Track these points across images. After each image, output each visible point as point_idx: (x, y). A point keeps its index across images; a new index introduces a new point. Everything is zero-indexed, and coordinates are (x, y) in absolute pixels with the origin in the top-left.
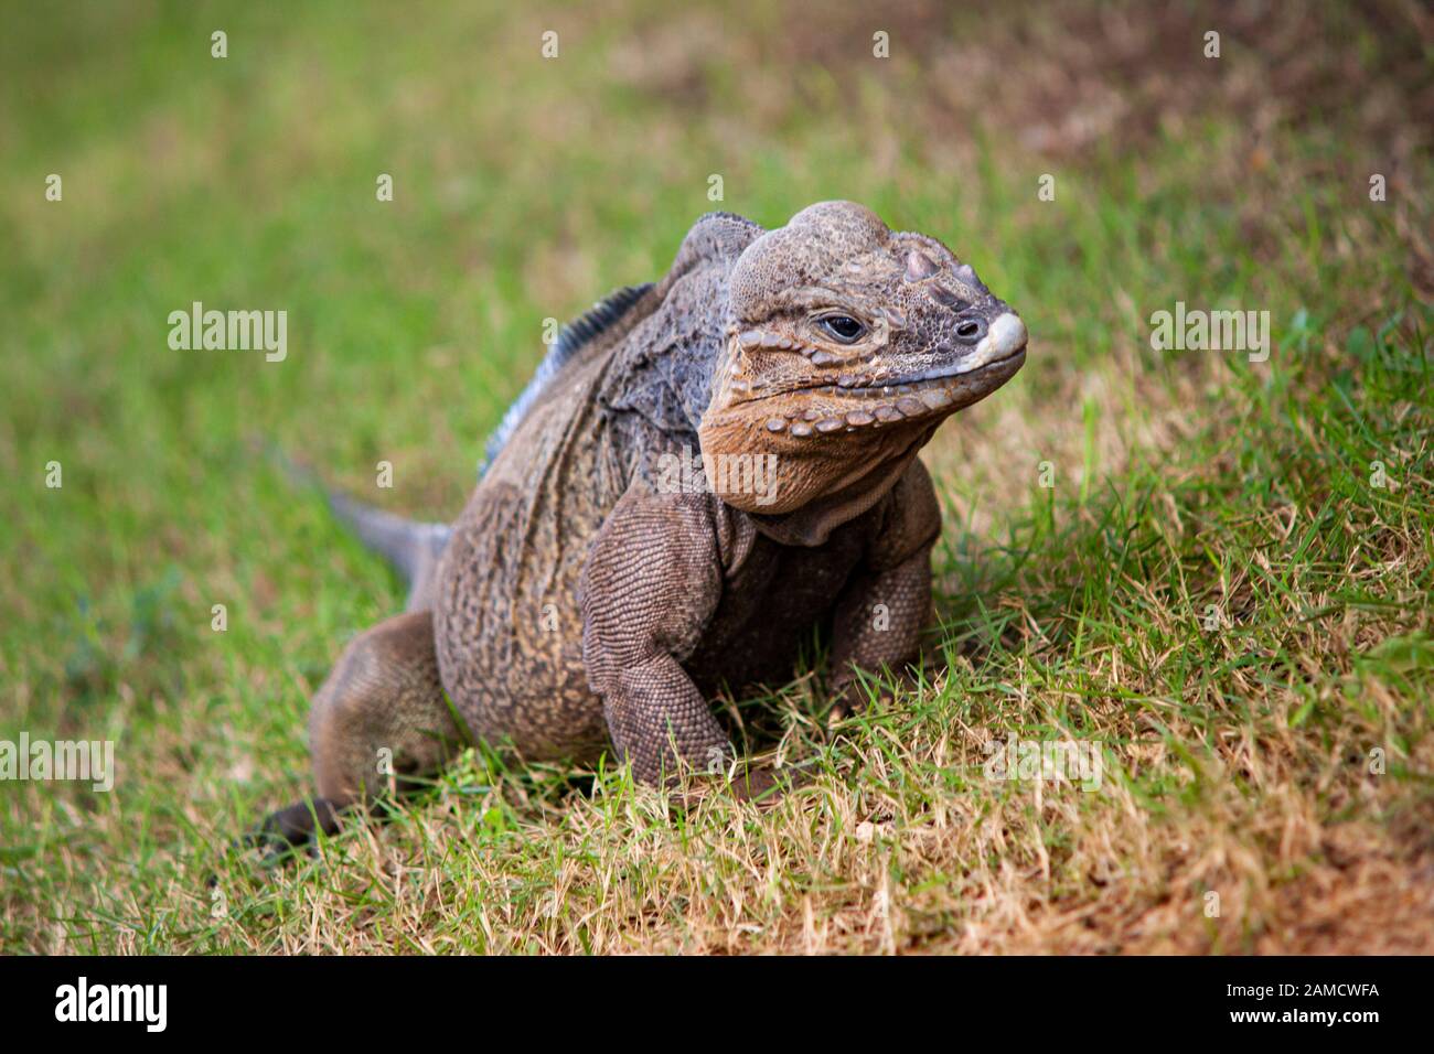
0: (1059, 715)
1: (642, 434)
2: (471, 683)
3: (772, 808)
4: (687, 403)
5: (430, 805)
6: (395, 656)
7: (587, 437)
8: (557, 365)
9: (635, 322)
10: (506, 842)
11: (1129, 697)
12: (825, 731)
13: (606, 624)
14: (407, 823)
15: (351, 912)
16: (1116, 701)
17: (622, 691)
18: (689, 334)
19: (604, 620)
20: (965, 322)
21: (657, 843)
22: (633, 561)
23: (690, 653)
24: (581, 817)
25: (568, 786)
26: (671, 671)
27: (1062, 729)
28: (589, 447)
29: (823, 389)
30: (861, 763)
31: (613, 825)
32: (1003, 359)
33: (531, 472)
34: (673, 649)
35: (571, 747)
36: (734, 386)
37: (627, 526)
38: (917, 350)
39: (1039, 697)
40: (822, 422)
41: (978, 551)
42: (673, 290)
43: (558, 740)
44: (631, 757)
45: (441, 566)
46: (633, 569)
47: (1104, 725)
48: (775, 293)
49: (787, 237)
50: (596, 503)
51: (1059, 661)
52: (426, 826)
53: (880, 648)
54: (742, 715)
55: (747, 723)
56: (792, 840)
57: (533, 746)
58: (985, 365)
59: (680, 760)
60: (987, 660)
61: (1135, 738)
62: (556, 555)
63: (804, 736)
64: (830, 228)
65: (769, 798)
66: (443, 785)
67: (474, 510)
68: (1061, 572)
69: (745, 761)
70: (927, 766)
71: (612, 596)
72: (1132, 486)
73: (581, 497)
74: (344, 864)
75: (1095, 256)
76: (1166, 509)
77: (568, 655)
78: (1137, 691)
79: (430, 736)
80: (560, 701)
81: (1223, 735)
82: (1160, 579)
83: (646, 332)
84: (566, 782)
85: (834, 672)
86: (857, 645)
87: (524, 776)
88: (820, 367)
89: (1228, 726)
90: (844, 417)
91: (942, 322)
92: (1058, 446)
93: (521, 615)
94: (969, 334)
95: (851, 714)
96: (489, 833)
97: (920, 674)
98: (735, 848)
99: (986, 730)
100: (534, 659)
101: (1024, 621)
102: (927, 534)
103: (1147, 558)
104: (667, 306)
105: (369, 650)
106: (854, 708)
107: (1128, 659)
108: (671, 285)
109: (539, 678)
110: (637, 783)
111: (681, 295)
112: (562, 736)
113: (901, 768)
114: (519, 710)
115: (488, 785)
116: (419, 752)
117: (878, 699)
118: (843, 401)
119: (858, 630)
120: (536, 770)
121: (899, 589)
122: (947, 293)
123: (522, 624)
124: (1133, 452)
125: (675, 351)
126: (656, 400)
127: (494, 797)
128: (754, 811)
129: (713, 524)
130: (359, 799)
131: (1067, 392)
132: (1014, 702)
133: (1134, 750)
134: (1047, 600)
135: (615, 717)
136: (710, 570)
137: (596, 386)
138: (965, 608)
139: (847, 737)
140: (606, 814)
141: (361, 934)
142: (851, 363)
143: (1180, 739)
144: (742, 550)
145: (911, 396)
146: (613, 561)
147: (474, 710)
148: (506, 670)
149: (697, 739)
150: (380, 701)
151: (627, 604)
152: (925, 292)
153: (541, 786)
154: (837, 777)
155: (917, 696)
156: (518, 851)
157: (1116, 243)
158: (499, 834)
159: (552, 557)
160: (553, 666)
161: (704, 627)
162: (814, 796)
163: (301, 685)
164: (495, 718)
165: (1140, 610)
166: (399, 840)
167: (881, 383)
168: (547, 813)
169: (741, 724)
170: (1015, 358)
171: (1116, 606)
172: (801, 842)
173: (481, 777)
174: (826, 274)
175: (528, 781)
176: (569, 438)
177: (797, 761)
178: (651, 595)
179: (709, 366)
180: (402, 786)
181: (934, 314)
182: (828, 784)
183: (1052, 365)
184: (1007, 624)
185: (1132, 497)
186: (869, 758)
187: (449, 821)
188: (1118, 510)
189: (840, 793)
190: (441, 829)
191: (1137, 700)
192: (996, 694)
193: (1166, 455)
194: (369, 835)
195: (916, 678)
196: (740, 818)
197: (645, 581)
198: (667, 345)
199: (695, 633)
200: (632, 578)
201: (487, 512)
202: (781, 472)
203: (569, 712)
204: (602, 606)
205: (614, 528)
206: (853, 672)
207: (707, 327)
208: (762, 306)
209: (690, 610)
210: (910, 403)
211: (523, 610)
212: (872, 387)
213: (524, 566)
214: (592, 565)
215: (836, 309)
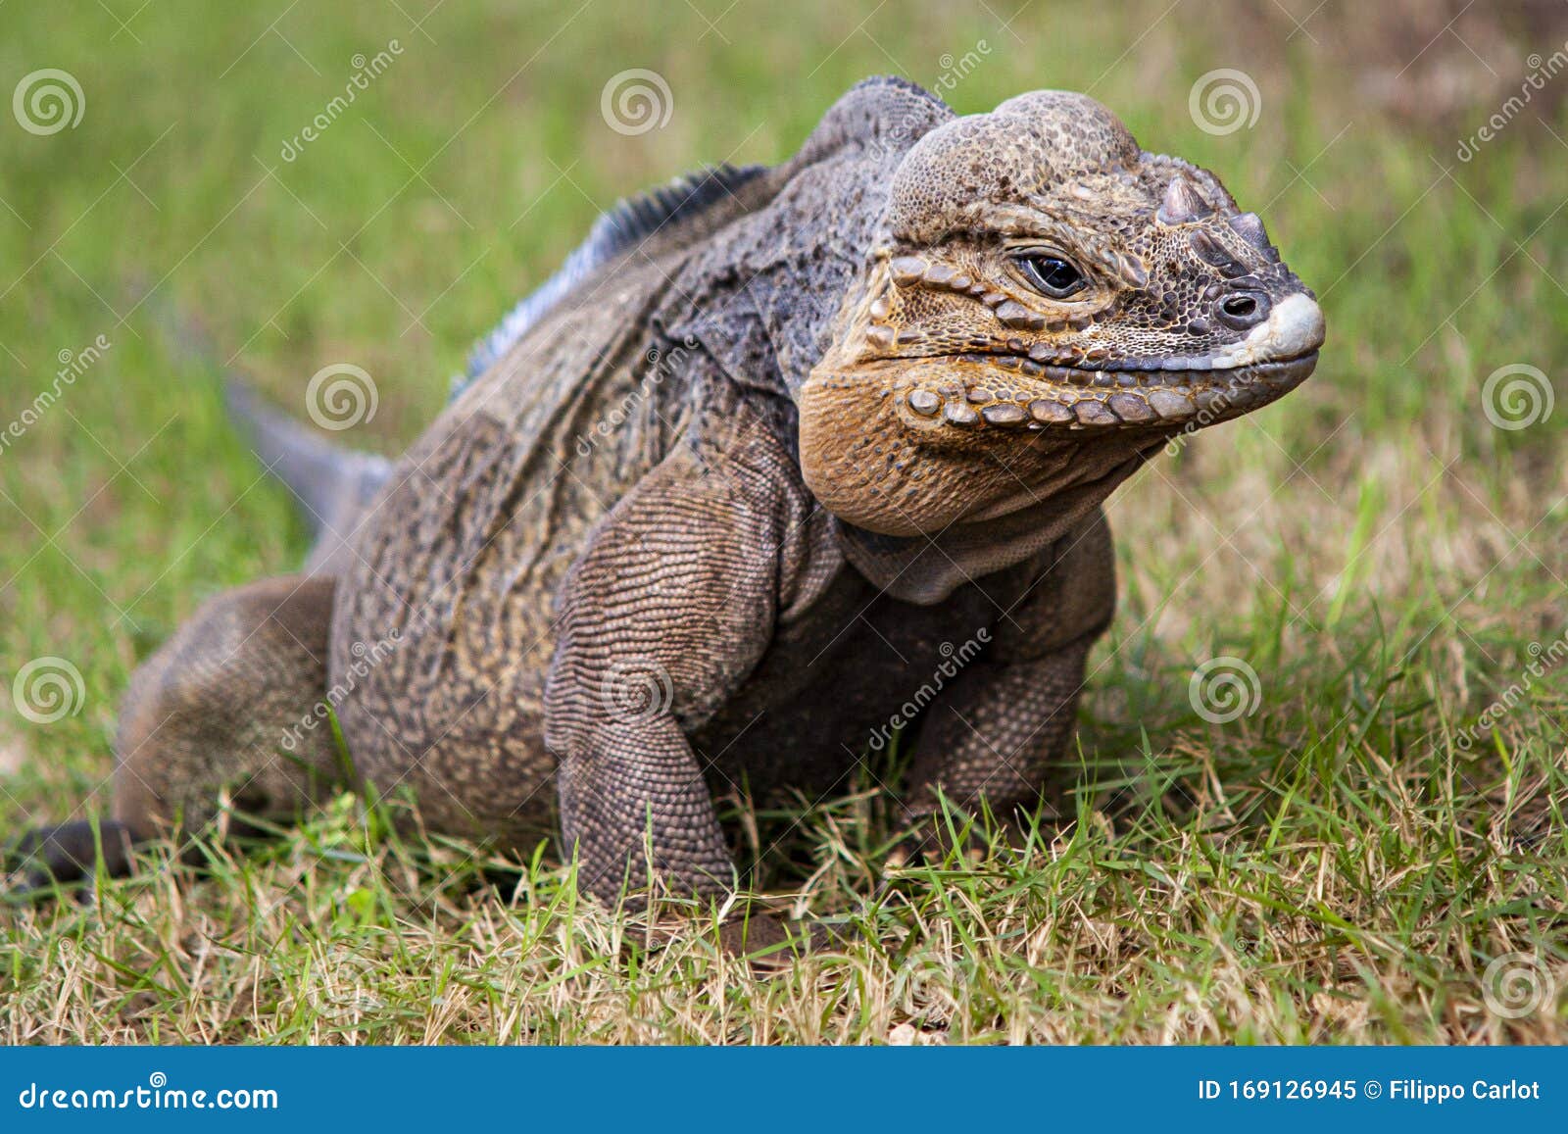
0: (1224, 927)
1: (703, 383)
2: (371, 697)
3: (773, 974)
4: (785, 350)
5: (273, 864)
6: (269, 636)
7: (624, 374)
8: (600, 258)
9: (729, 219)
10: (372, 941)
11: (1332, 921)
12: (878, 879)
13: (590, 651)
14: (233, 884)
15: (120, 996)
16: (1314, 927)
17: (590, 756)
18: (809, 250)
19: (587, 646)
20: (1238, 295)
21: (593, 989)
22: (650, 567)
23: (704, 721)
24: (491, 928)
25: (481, 879)
26: (669, 741)
27: (1224, 949)
28: (624, 389)
29: (1004, 359)
30: (918, 937)
31: (533, 949)
32: (1284, 360)
33: (529, 408)
34: (680, 710)
35: (497, 824)
36: (871, 331)
37: (651, 513)
38: (1158, 324)
39: (1201, 896)
40: (993, 407)
41: (1160, 664)
42: (794, 182)
43: (482, 809)
44: (581, 856)
45: (366, 517)
46: (646, 579)
47: (1287, 957)
48: (960, 205)
49: (992, 126)
50: (616, 473)
51: (1241, 850)
52: (260, 893)
53: (983, 775)
54: (761, 831)
55: (765, 844)
56: (791, 1028)
57: (443, 810)
58: (1254, 364)
59: (653, 875)
60: (1136, 825)
61: (1328, 985)
62: (543, 536)
63: (844, 881)
64: (1056, 127)
65: (771, 957)
66: (297, 840)
68: (1275, 721)
69: (749, 896)
70: (1015, 961)
71: (607, 612)
72: (1408, 617)
73: (599, 461)
74: (126, 922)
75: (1427, 275)
76: (1449, 664)
77: (522, 687)
78: (1348, 919)
79: (294, 764)
80: (496, 752)
81: (1459, 1008)
82: (1418, 762)
83: (742, 236)
84: (479, 874)
85: (909, 795)
86: (952, 763)
87: (419, 852)
88: (1008, 325)
89: (1470, 998)
90: (1028, 407)
91: (1203, 289)
92: (1313, 536)
93: (467, 614)
94: (1239, 314)
95: (919, 862)
96: (350, 923)
97: (1034, 824)
98: (705, 1020)
99: (1112, 927)
100: (471, 683)
101: (1205, 780)
102: (1090, 622)
103: (1406, 728)
104: (782, 204)
105: (232, 618)
106: (926, 854)
107: (1345, 870)
108: (793, 174)
109: (472, 712)
110: (584, 896)
111: (807, 191)
112: (488, 806)
113: (975, 954)
114: (433, 754)
115: (365, 852)
116: (273, 784)
117: (964, 849)
118: (1030, 382)
119: (958, 743)
120: (439, 845)
121: (1031, 695)
122: (1219, 248)
123: (466, 629)
124: (1418, 570)
125: (783, 272)
126: (736, 338)
127: (368, 872)
128: (746, 973)
129: (778, 536)
130: (169, 832)
131: (1343, 465)
132: (1162, 895)
133: (1323, 1003)
134: (1246, 759)
135: (573, 791)
136: (759, 606)
137: (653, 303)
138: (1121, 744)
139: (907, 895)
140: (528, 931)
141: (127, 1030)
142: (1054, 327)
143: (1394, 1000)
144: (813, 585)
145: (1134, 391)
146: (620, 561)
147: (367, 738)
148: (426, 690)
149: (685, 849)
150: (232, 696)
151: (627, 628)
152: (1186, 240)
153: (442, 871)
154: (879, 950)
155: (1021, 856)
156: (385, 958)
157: (1464, 260)
158: (363, 926)
159: (536, 539)
160: (497, 698)
161: (733, 687)
162: (839, 970)
163: (123, 650)
164: (396, 757)
165: (1378, 800)
166: (216, 907)
167: (1093, 364)
168: (441, 912)
169: (755, 842)
170: (1301, 362)
171: (1343, 787)
172: (804, 1033)
173: (356, 839)
174: (1039, 192)
175: (424, 860)
176: (598, 372)
177: (827, 914)
178: (665, 623)
179: (830, 301)
180: (237, 828)
181: (1194, 275)
182: (862, 956)
183: (1328, 419)
184: (1178, 780)
185: (1402, 634)
186: (932, 931)
187: (296, 895)
188: (1377, 649)
189: (877, 972)
190: (280, 902)
191: (1344, 930)
192: (1139, 877)
193: (1467, 584)
194: (173, 888)
195: (1027, 828)
196: (723, 978)
197: (659, 600)
198: (772, 260)
199: (718, 693)
200: (642, 591)
201: (451, 452)
202: (915, 474)
203: (507, 772)
204: (589, 624)
205: (631, 512)
206: (936, 802)
207: (840, 243)
208: (936, 221)
209: (717, 657)
210: (1134, 402)
211: (473, 607)
212: (1079, 368)
213: (490, 543)
214: (587, 561)
215: (1048, 242)
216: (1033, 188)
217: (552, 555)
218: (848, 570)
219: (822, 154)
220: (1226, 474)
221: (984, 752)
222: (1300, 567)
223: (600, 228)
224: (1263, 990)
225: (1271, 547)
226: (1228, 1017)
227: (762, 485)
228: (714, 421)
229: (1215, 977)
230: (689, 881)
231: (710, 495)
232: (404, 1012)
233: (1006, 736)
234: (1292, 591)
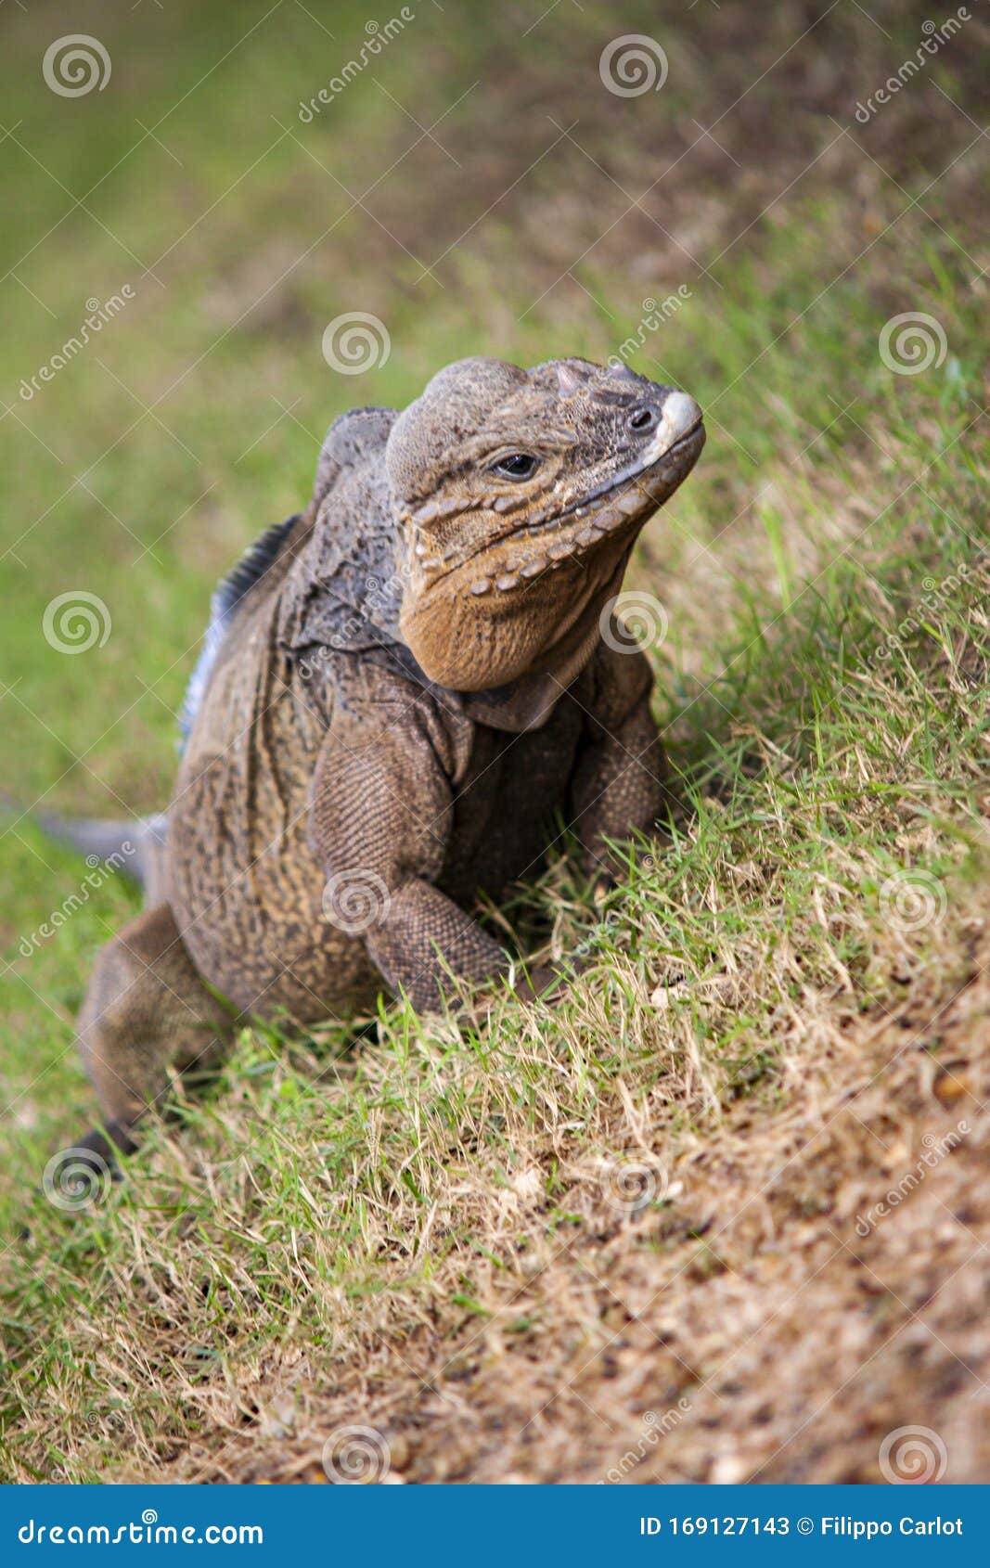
0: (819, 827)
2: (228, 964)
3: (562, 1001)
5: (222, 1097)
7: (279, 686)
8: (226, 623)
9: (291, 559)
10: (307, 1110)
11: (883, 790)
12: (595, 911)
14: (204, 1121)
15: (172, 1225)
16: (874, 799)
18: (355, 546)
20: (636, 413)
21: (457, 1069)
22: (357, 794)
23: (439, 871)
24: (375, 1065)
25: (353, 1038)
26: (424, 894)
27: (827, 841)
28: (284, 695)
29: (516, 536)
30: (638, 932)
31: (407, 1064)
32: (686, 437)
33: (233, 738)
34: (421, 872)
35: (346, 999)
36: (425, 565)
37: (340, 761)
38: (597, 460)
39: (796, 816)
40: (525, 568)
41: (697, 689)
42: (321, 512)
43: (332, 996)
45: (167, 856)
46: (358, 803)
47: (867, 825)
48: (437, 457)
49: (429, 402)
50: (305, 748)
51: (806, 775)
52: (223, 1118)
53: (626, 813)
54: (508, 918)
55: (514, 925)
56: (590, 1027)
57: (309, 1009)
58: (669, 450)
59: (457, 980)
60: (734, 794)
61: (902, 829)
62: (282, 811)
63: (575, 922)
64: (468, 382)
65: (555, 991)
66: (229, 1074)
67: (183, 791)
68: (785, 687)
69: (522, 962)
70: (704, 915)
71: (345, 835)
72: (832, 581)
73: (291, 747)
74: (151, 1179)
75: (735, 367)
76: (872, 595)
78: (893, 783)
79: (203, 1029)
80: (322, 957)
81: (987, 800)
82: (885, 665)
83: (306, 563)
84: (351, 1035)
86: (603, 817)
87: (307, 1041)
88: (506, 513)
90: (546, 556)
91: (613, 423)
92: (748, 562)
93: (261, 882)
94: (644, 425)
95: (614, 886)
96: (288, 1107)
97: (672, 827)
98: (535, 1051)
99: (752, 864)
100: (285, 923)
101: (762, 745)
102: (642, 686)
105: (118, 961)
106: (616, 879)
107: (873, 753)
108: (318, 509)
109: (295, 940)
111: (332, 513)
112: (335, 991)
113: (677, 924)
114: (284, 978)
115: (275, 1060)
116: (197, 1047)
117: (638, 864)
118: (539, 540)
119: (600, 802)
120: (318, 1031)
121: (629, 749)
122: (610, 393)
123: (265, 892)
124: (823, 548)
125: (346, 569)
127: (283, 1071)
128: (544, 1009)
129: (426, 735)
130: (149, 1111)
131: (744, 508)
132: (772, 829)
133: (904, 842)
134: (780, 719)
135: (381, 955)
136: (436, 783)
137: (273, 633)
138: (698, 750)
139: (618, 911)
140: (398, 1054)
141: (187, 1243)
142: (535, 498)
143: (946, 817)
144: (462, 752)
145: (606, 508)
146: (337, 800)
147: (238, 990)
148: (259, 941)
149: (469, 955)
151: (362, 839)
152: (587, 400)
153: (329, 1047)
154: (618, 952)
155: (675, 850)
156: (321, 1117)
157: (752, 346)
158: (297, 1105)
159: (279, 815)
160: (305, 923)
161: (446, 841)
162: (600, 977)
163: (62, 1015)
165: (872, 701)
166: (202, 1140)
167: (571, 507)
168: (340, 1071)
169: (508, 927)
170: (697, 435)
171: (847, 704)
172: (599, 1027)
173: (264, 1054)
174: (480, 424)
175: (312, 1045)
176: (262, 693)
177: (575, 948)
178: (384, 824)
179: (387, 567)
180: (189, 1086)
181: (603, 417)
182: (610, 962)
183: (721, 486)
184: (745, 754)
185: (834, 593)
186: (644, 924)
187: (246, 1107)
188: (824, 610)
189: (623, 966)
190: (239, 1117)
191: (893, 790)
192: (752, 825)
193: (858, 542)
194: (169, 1143)
195: (669, 832)
196: (532, 1020)
197: (373, 812)
198: (336, 565)
199: (438, 849)
200: (360, 812)
201: (198, 787)
202: (498, 636)
203: (334, 965)
204: (338, 848)
205: (328, 767)
206: (605, 845)
207: (371, 529)
208: (427, 476)
209: (427, 828)
210: (607, 517)
211: (262, 875)
212: (564, 514)
213: (252, 832)
214: (316, 811)
215: (503, 449)
216: (475, 423)
217: (294, 820)
218: (479, 728)
219: (328, 487)
220: (676, 552)
221: (618, 799)
222: (750, 585)
223: (216, 604)
224: (863, 852)
225: (725, 582)
226: (850, 880)
227: (400, 709)
228: (349, 685)
229: (830, 861)
230: (481, 972)
231: (370, 732)
232: (349, 1144)
233: (627, 783)
234: (753, 602)
